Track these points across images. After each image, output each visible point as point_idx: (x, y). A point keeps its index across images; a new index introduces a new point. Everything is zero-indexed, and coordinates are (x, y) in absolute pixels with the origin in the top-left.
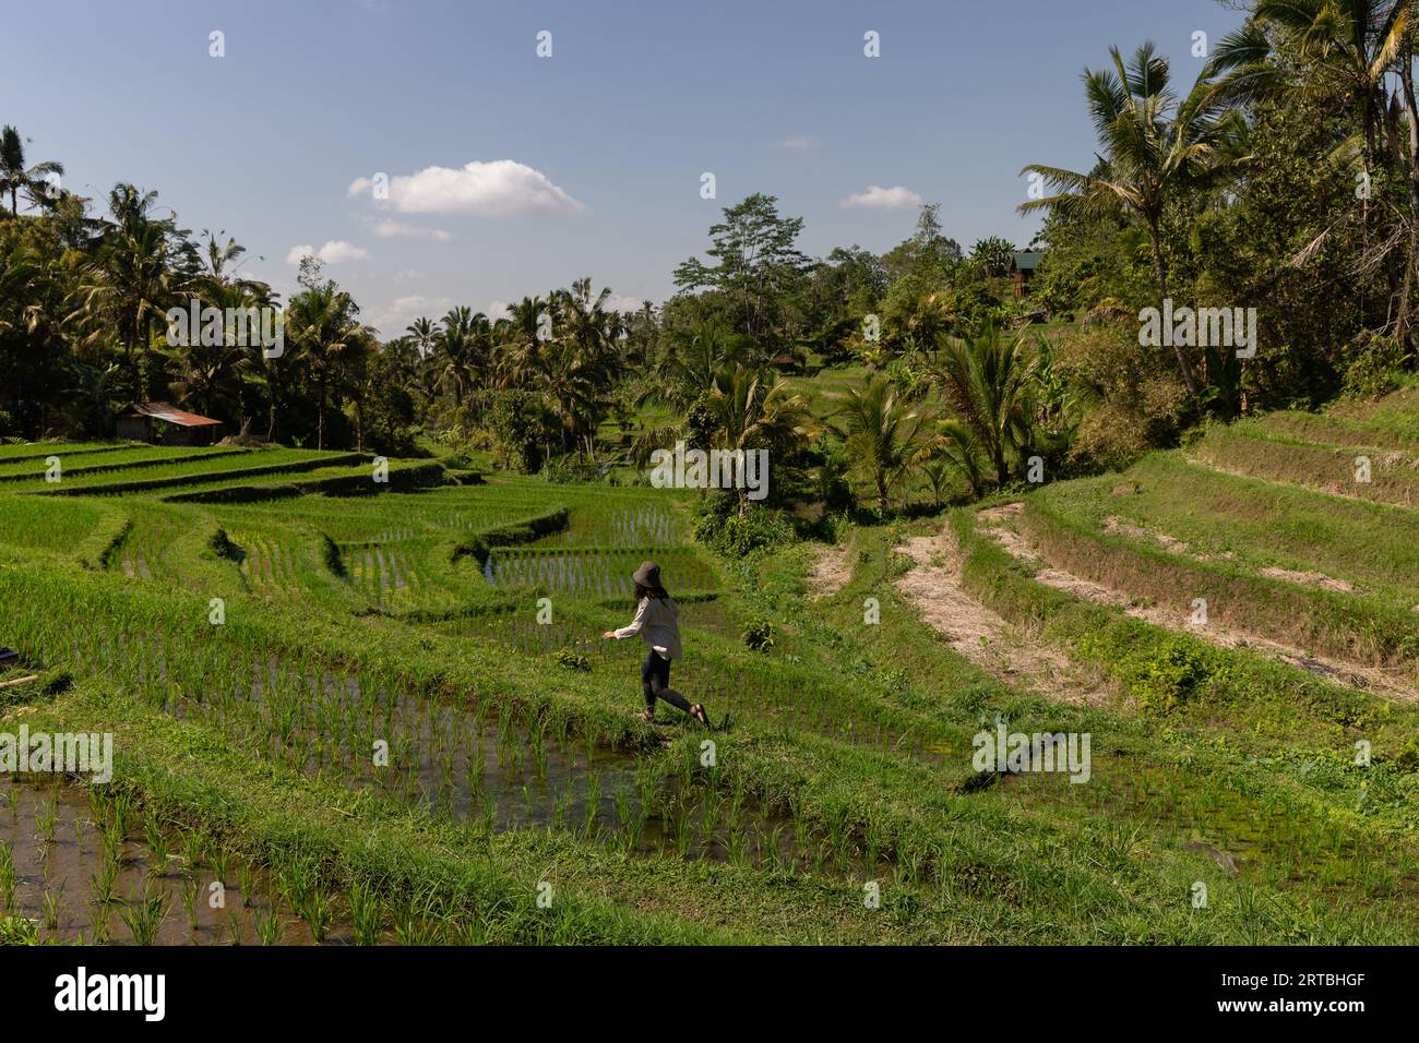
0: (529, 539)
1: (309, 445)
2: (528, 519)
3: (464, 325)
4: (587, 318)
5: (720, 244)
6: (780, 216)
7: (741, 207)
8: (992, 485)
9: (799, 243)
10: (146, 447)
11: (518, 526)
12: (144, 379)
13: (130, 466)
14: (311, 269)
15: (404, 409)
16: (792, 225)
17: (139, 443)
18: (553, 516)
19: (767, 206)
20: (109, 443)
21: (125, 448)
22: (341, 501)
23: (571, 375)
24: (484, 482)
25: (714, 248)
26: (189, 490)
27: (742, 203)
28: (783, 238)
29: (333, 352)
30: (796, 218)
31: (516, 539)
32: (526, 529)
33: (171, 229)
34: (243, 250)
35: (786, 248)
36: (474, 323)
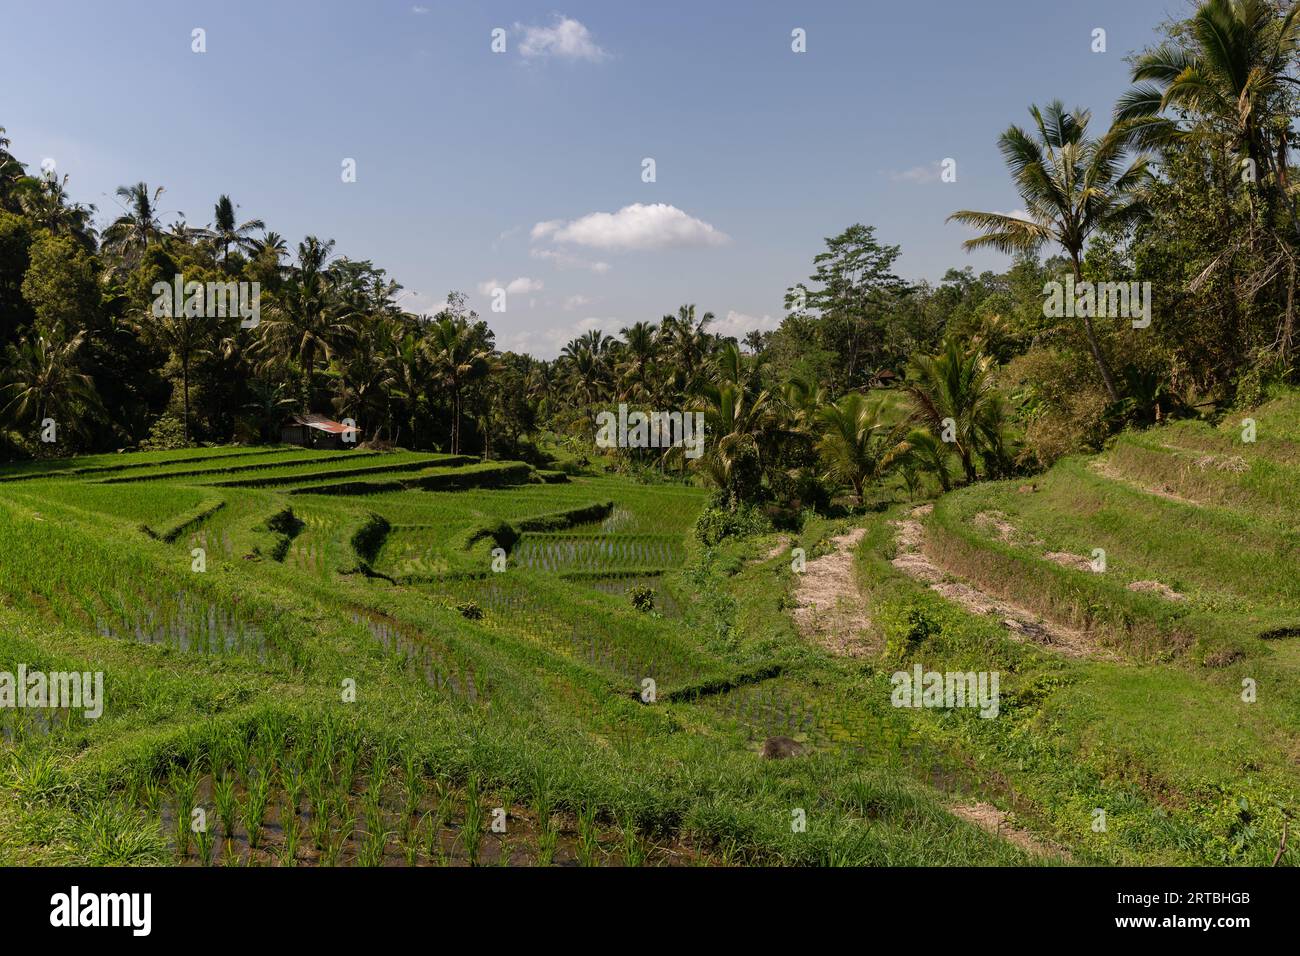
0: (562, 526)
1: (445, 451)
2: (566, 511)
3: (595, 346)
4: (692, 338)
5: (822, 270)
6: (880, 244)
7: (842, 237)
8: (958, 484)
9: (895, 268)
10: (301, 450)
11: (556, 516)
12: (305, 396)
13: (281, 465)
14: (456, 302)
15: (528, 420)
16: (890, 252)
17: (293, 447)
18: (590, 509)
19: (866, 235)
20: (273, 447)
21: (285, 451)
22: (431, 494)
23: (667, 390)
24: (569, 481)
25: (817, 274)
26: (316, 484)
27: (843, 233)
28: (884, 264)
29: (462, 372)
30: (893, 245)
31: (551, 527)
32: (563, 519)
33: (368, 269)
34: (402, 287)
35: (884, 273)
36: (604, 345)
